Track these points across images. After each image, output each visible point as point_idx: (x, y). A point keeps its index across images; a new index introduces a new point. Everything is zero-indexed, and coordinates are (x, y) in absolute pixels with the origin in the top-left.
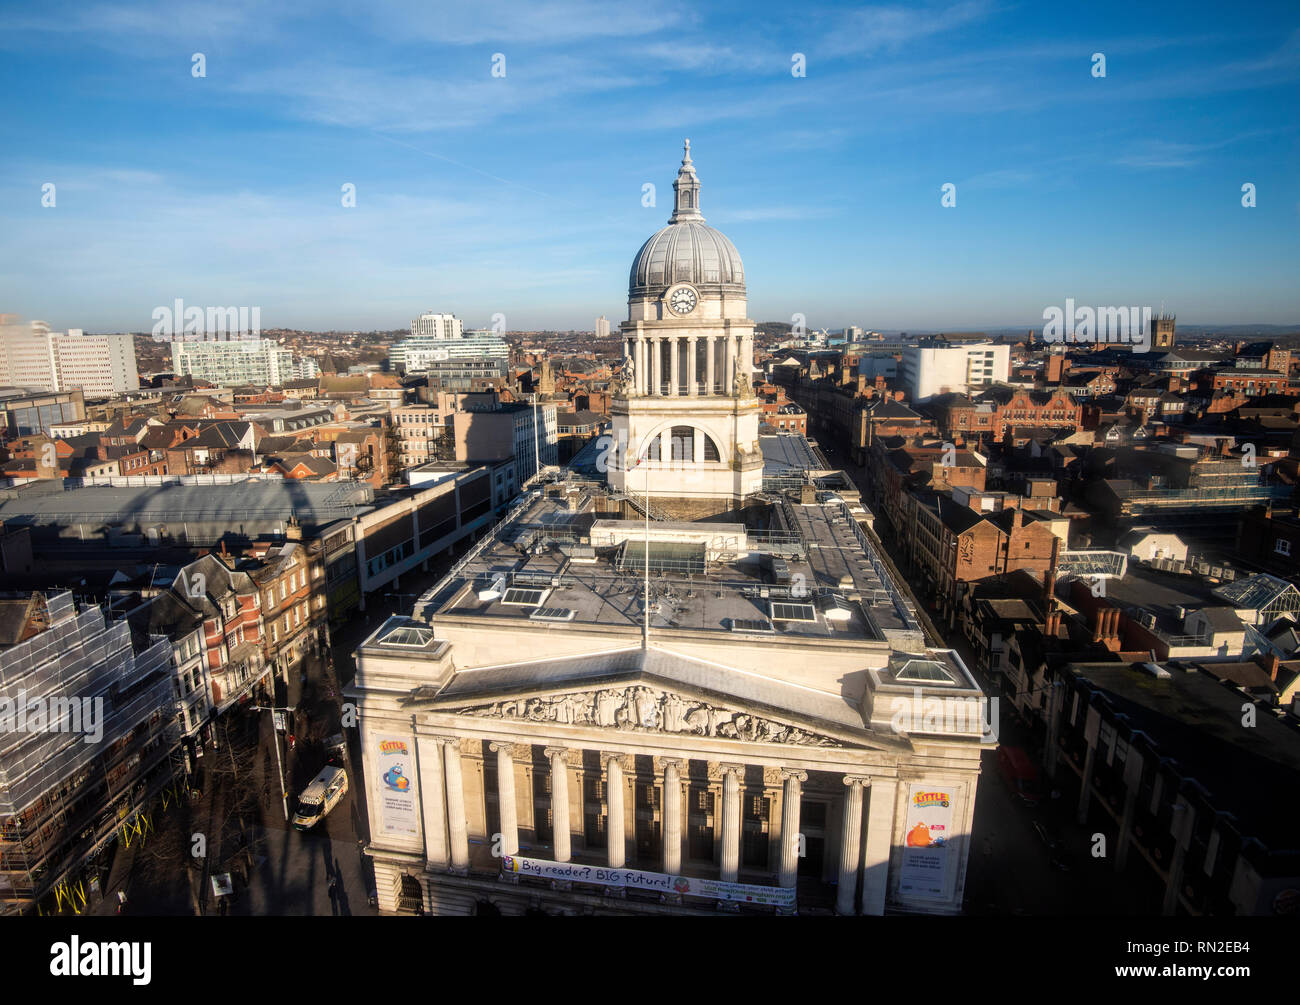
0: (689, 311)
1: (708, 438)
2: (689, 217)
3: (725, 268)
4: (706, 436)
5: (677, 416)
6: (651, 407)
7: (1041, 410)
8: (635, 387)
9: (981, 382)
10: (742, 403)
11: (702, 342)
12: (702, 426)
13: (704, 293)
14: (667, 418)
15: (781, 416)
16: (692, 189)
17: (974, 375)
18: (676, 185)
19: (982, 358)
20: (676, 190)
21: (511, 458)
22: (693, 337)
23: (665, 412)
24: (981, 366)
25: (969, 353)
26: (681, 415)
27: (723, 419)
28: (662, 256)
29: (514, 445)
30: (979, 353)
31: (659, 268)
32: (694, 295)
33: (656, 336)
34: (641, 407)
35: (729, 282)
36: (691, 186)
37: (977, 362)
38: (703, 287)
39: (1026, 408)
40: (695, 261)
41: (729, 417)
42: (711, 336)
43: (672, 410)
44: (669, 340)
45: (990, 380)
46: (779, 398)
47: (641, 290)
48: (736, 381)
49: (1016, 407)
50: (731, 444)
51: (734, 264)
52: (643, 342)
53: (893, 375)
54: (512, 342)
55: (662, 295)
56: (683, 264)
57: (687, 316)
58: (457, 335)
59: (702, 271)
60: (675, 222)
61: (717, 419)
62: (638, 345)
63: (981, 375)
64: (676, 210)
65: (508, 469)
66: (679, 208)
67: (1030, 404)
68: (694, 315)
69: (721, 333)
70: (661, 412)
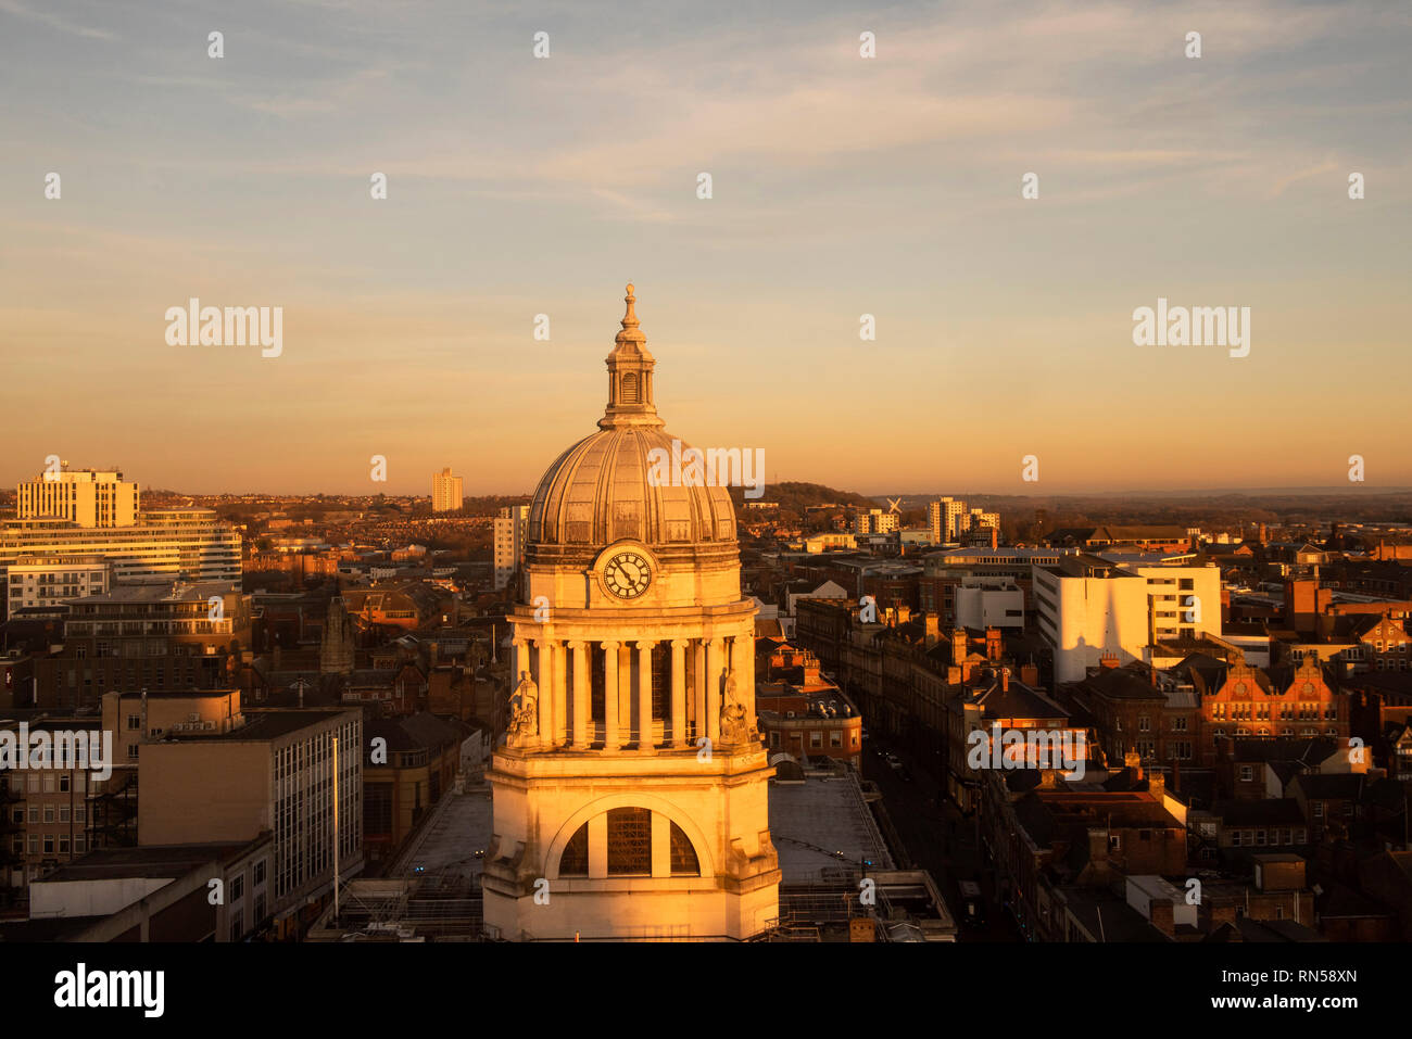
0: (639, 594)
1: (676, 831)
2: (635, 421)
3: (700, 516)
4: (673, 825)
5: (618, 788)
6: (568, 772)
7: (1279, 701)
8: (538, 733)
9: (1175, 636)
10: (738, 763)
11: (663, 651)
12: (666, 808)
13: (663, 561)
14: (599, 794)
15: (811, 723)
16: (641, 371)
17: (1160, 623)
18: (611, 362)
19: (1174, 590)
20: (613, 371)
21: (265, 837)
22: (647, 641)
23: (596, 782)
24: (1173, 606)
25: (1150, 581)
26: (627, 788)
27: (703, 792)
28: (589, 493)
29: (271, 807)
30: (1167, 582)
31: (583, 514)
32: (645, 565)
33: (579, 637)
34: (550, 773)
35: (707, 539)
36: (638, 366)
37: (1167, 598)
38: (662, 550)
39: (1250, 699)
40: (648, 503)
41: (715, 790)
42: (679, 638)
43: (608, 777)
44: (603, 647)
45: (1191, 631)
46: (807, 679)
47: (549, 551)
48: (724, 721)
49: (1235, 697)
50: (720, 840)
51: (716, 505)
52: (553, 649)
53: (1019, 622)
54: (247, 521)
55: (592, 563)
56: (627, 509)
57: (635, 603)
58: (125, 514)
59: (661, 522)
60: (612, 428)
61: (695, 793)
62: (545, 655)
63: (1174, 623)
64: (611, 406)
65: (255, 864)
66: (618, 404)
67: (1257, 691)
68: (647, 600)
69: (696, 632)
70: (587, 782)
